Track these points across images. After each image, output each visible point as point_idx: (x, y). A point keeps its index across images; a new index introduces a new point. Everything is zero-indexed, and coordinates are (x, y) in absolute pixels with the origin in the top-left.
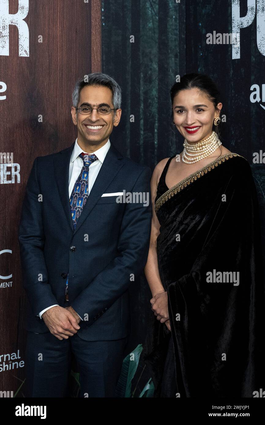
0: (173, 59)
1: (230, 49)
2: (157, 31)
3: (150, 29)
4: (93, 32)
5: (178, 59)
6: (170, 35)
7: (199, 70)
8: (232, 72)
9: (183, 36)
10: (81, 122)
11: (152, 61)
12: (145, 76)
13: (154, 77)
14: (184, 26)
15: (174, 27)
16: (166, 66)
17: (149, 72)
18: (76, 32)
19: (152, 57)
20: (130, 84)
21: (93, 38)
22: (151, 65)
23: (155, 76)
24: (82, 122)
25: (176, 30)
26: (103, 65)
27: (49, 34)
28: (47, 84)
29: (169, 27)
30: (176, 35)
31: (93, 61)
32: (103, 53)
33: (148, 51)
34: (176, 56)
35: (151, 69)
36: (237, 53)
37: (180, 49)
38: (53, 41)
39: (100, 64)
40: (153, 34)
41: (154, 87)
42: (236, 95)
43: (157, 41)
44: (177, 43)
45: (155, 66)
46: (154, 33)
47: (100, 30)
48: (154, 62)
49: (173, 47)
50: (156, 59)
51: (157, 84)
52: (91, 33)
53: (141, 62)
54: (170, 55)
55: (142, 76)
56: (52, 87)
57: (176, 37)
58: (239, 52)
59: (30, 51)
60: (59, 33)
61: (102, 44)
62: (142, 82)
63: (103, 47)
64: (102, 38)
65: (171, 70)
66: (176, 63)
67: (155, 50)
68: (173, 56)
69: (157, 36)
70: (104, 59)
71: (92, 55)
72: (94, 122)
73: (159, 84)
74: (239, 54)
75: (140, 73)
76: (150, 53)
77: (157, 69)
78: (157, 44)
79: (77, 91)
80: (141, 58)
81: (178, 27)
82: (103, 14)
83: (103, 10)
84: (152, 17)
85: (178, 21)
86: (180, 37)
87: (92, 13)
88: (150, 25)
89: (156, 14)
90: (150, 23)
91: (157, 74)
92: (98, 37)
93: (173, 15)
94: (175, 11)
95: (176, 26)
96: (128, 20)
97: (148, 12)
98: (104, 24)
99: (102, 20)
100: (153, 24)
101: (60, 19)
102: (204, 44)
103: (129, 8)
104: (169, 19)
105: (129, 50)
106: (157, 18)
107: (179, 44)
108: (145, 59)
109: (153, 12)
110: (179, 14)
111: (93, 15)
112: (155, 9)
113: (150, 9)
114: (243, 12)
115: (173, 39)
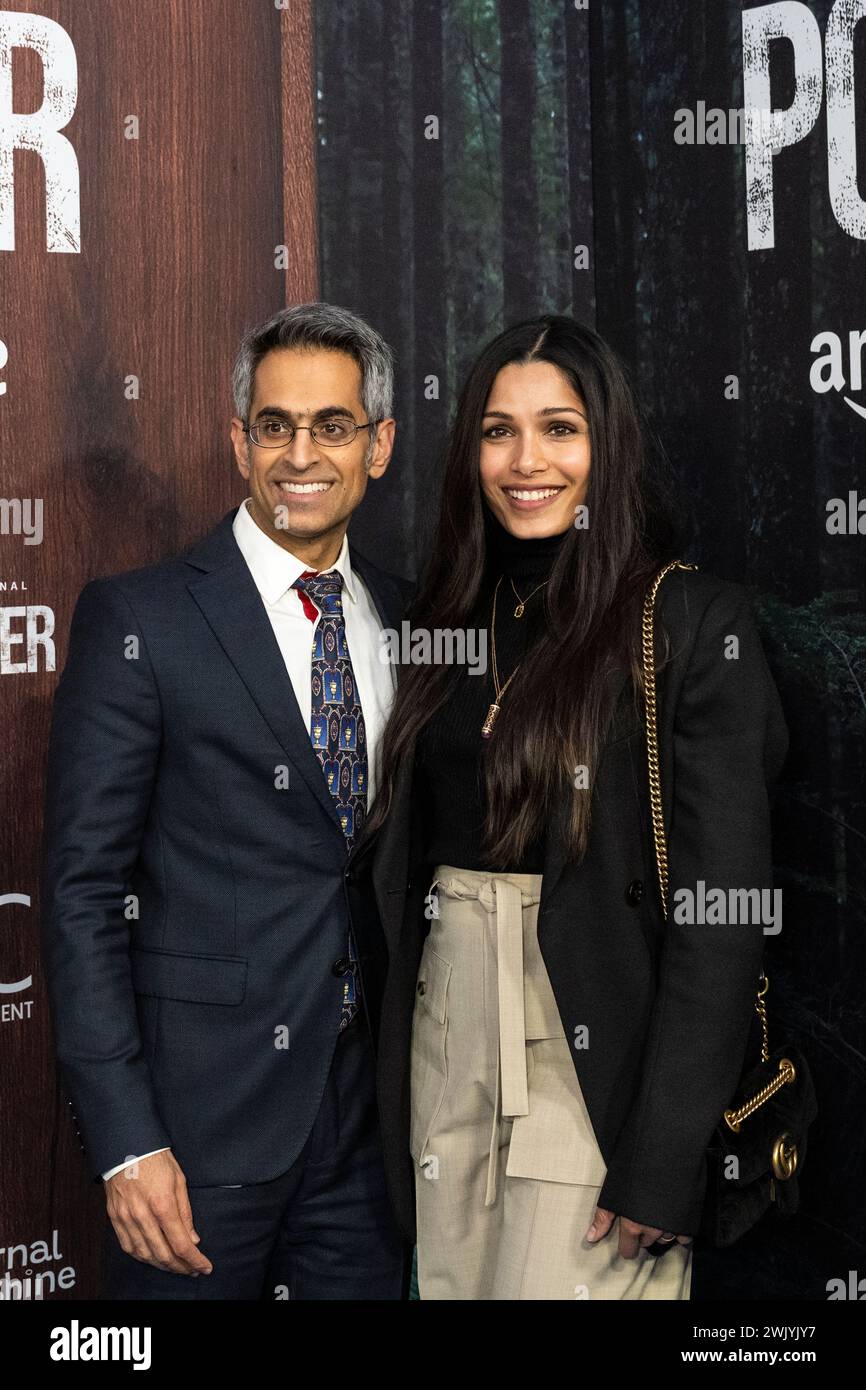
0: (552, 252)
1: (739, 216)
2: (497, 161)
3: (476, 156)
4: (290, 168)
5: (568, 253)
6: (541, 175)
7: (638, 288)
8: (747, 293)
9: (584, 177)
10: (263, 473)
11: (482, 261)
12: (460, 313)
14: (585, 144)
15: (552, 149)
16: (529, 275)
17: (475, 298)
18: (234, 168)
19: (484, 246)
20: (412, 337)
21: (289, 187)
22: (481, 274)
23: (494, 311)
24: (267, 474)
25: (560, 155)
26: (322, 277)
27: (144, 179)
28: (141, 341)
29: (535, 146)
30: (560, 173)
32: (322, 235)
33: (469, 226)
34: (561, 244)
35: (480, 287)
36: (764, 230)
37: (574, 217)
38: (159, 198)
39: (313, 272)
40: (485, 174)
42: (765, 369)
43: (499, 194)
44: (564, 199)
45: (494, 277)
46: (489, 168)
47: (310, 161)
48: (490, 266)
49: (553, 214)
50: (498, 255)
52: (281, 170)
53: (447, 263)
54: (543, 240)
55: (452, 309)
56: (157, 349)
57: (560, 180)
58: (771, 226)
59: (83, 236)
60: (177, 173)
61: (320, 206)
62: (451, 331)
63: (323, 216)
64: (320, 185)
65: (545, 292)
66: (562, 267)
67: (492, 225)
68: (552, 244)
69: (497, 177)
70: (326, 256)
72: (302, 471)
74: (771, 234)
75: (445, 299)
76: (477, 233)
77: (501, 286)
78: (499, 203)
79: (244, 368)
80: (447, 248)
81: (566, 147)
82: (320, 110)
83: (320, 95)
84: (481, 116)
85: (566, 129)
86: (574, 177)
87: (284, 105)
88: (475, 142)
89: (493, 106)
90: (474, 135)
91: (502, 301)
92: (307, 184)
93: (550, 107)
94: (557, 93)
95: (560, 143)
96: (401, 126)
97: (468, 99)
98: (323, 142)
99: (317, 128)
100: (486, 140)
101: (179, 128)
102: (653, 200)
103: (406, 87)
104: (536, 121)
105: (407, 227)
106: (498, 118)
107: (572, 202)
108: (460, 254)
109: (483, 98)
110: (569, 104)
111: (287, 112)
112: (489, 89)
113: (474, 90)
114: (783, 95)
115: (553, 188)
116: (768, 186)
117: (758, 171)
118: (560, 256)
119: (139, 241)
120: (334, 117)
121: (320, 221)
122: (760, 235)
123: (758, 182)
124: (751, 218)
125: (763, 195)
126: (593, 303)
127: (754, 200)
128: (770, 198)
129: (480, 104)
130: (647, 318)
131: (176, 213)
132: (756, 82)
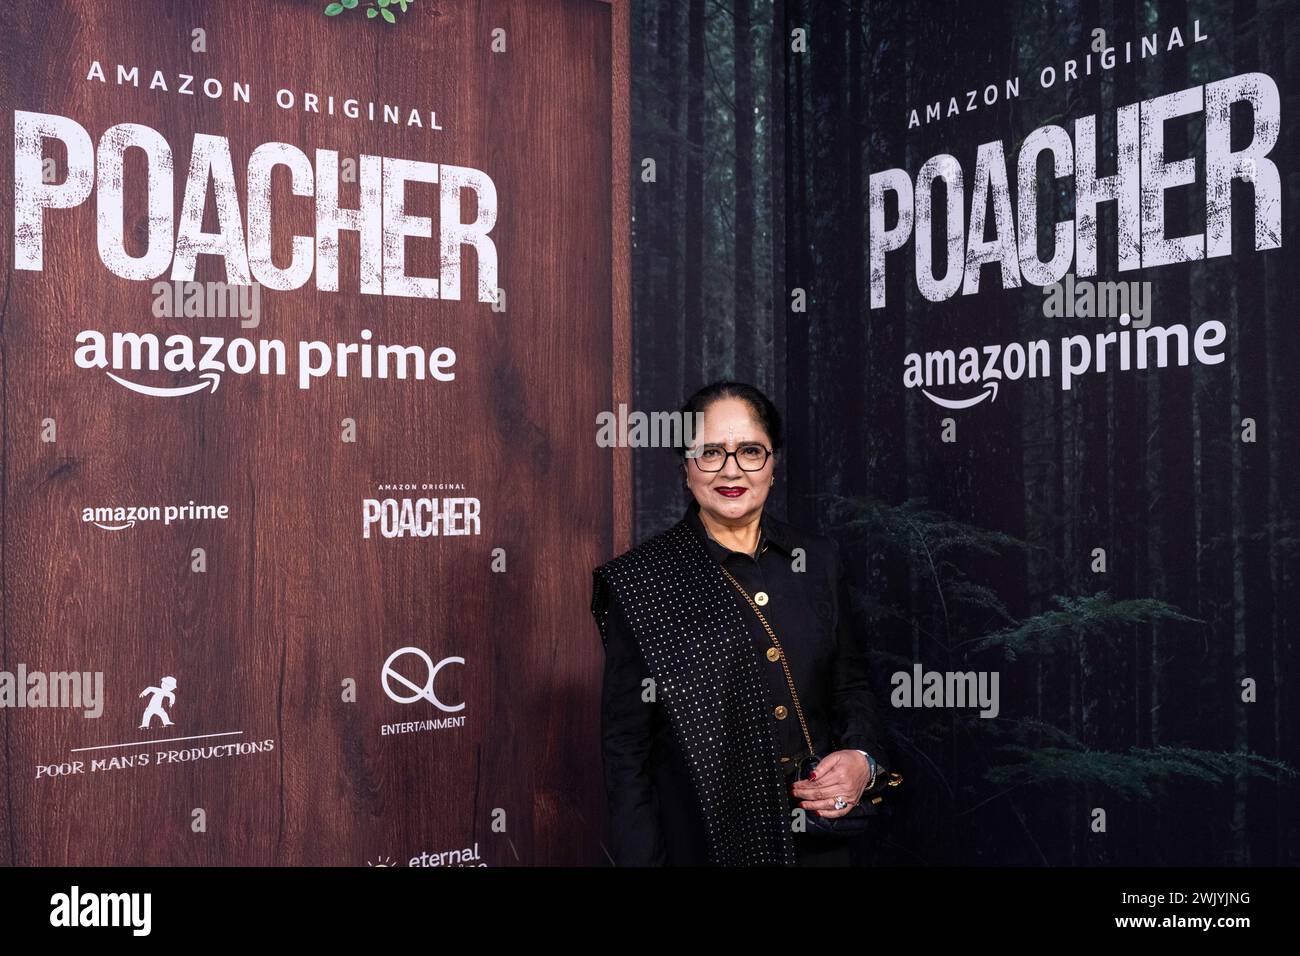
0: (763, 311)
1: (866, 290)
2: (732, 259)
3: (721, 257)
4: (616, 259)
5: (772, 311)
6: (757, 268)
7: (810, 331)
8: (870, 332)
9: (781, 270)
11: (724, 315)
12: (711, 342)
13: (727, 345)
14: (782, 251)
15: (764, 253)
16: (749, 323)
17: (719, 335)
18: (585, 259)
19: (724, 307)
20: (683, 355)
21: (615, 270)
22: (722, 322)
23: (730, 341)
25: (768, 257)
26: (633, 321)
27: (534, 263)
28: (530, 352)
29: (754, 251)
30: (769, 267)
31: (614, 313)
32: (633, 296)
33: (716, 295)
34: (768, 306)
35: (722, 329)
36: (880, 297)
37: (775, 292)
38: (542, 273)
39: (628, 318)
40: (725, 265)
41: (728, 362)
42: (879, 375)
43: (733, 277)
44: (770, 281)
45: (730, 323)
46: (728, 262)
47: (628, 255)
48: (727, 317)
49: (763, 290)
50: (732, 311)
51: (733, 355)
52: (611, 260)
53: (704, 315)
54: (757, 304)
55: (706, 340)
56: (540, 358)
57: (768, 271)
58: (884, 295)
59: (499, 293)
60: (553, 261)
61: (633, 281)
62: (705, 353)
63: (635, 287)
64: (633, 269)
65: (758, 332)
66: (768, 319)
67: (730, 295)
68: (763, 306)
69: (733, 268)
70: (636, 309)
71: (614, 302)
73: (736, 357)
74: (883, 300)
75: (701, 336)
76: (721, 299)
77: (733, 328)
78: (733, 283)
80: (703, 307)
81: (772, 253)
82: (633, 227)
83: (633, 219)
84: (724, 233)
85: (771, 242)
86: (776, 271)
87: (613, 224)
88: (721, 248)
89: (731, 228)
90: (720, 244)
91: (734, 337)
92: (626, 268)
93: (763, 230)
94: (767, 223)
95: (768, 250)
96: (679, 238)
97: (717, 225)
98: (635, 245)
99: (632, 238)
100: (726, 246)
101: (554, 235)
102: (819, 282)
103: (682, 216)
104: (755, 237)
105: (681, 293)
106: (734, 235)
107: (775, 283)
108: (711, 310)
109: (726, 224)
110: (774, 228)
111: (615, 228)
112: (729, 219)
113: (720, 219)
114: (891, 222)
115: (763, 275)
116: (882, 272)
117: (877, 263)
118: (766, 312)
119: (531, 297)
120: (641, 232)
121: (632, 289)
122: (878, 300)
123: (877, 270)
124: (872, 290)
125: (879, 278)
126: (785, 340)
127: (875, 280)
128: (883, 279)
129: (724, 227)
130: (814, 348)
131: (552, 284)
132: (877, 216)
